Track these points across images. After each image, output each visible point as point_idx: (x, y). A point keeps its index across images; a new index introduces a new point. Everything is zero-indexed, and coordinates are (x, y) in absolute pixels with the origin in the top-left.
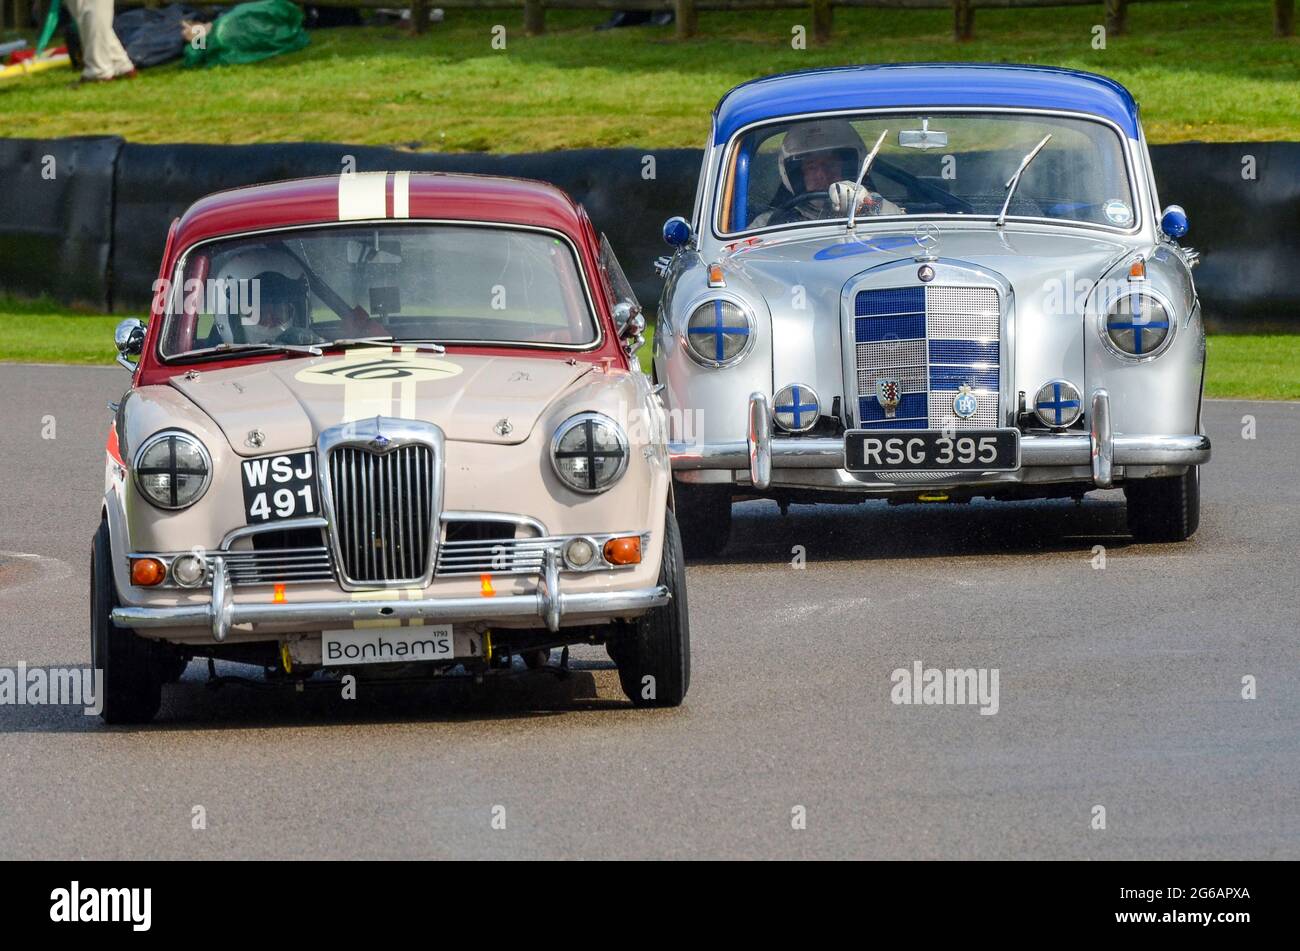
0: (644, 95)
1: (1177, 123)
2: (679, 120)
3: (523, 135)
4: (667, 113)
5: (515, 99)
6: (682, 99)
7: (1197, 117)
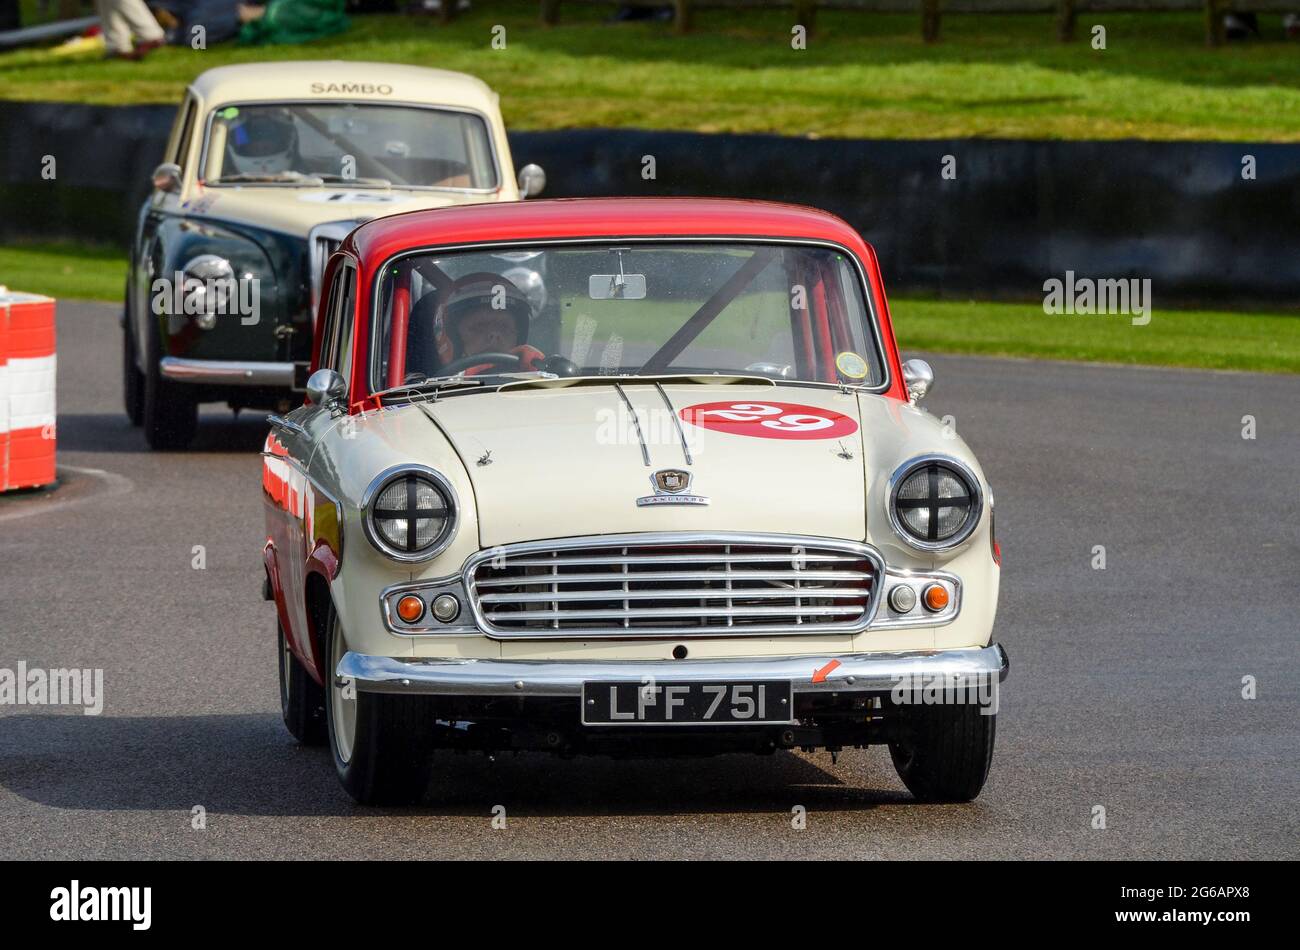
0: (646, 81)
1: (1118, 121)
2: (678, 106)
3: (539, 114)
4: (664, 99)
5: (531, 82)
6: (680, 86)
7: (1135, 116)
